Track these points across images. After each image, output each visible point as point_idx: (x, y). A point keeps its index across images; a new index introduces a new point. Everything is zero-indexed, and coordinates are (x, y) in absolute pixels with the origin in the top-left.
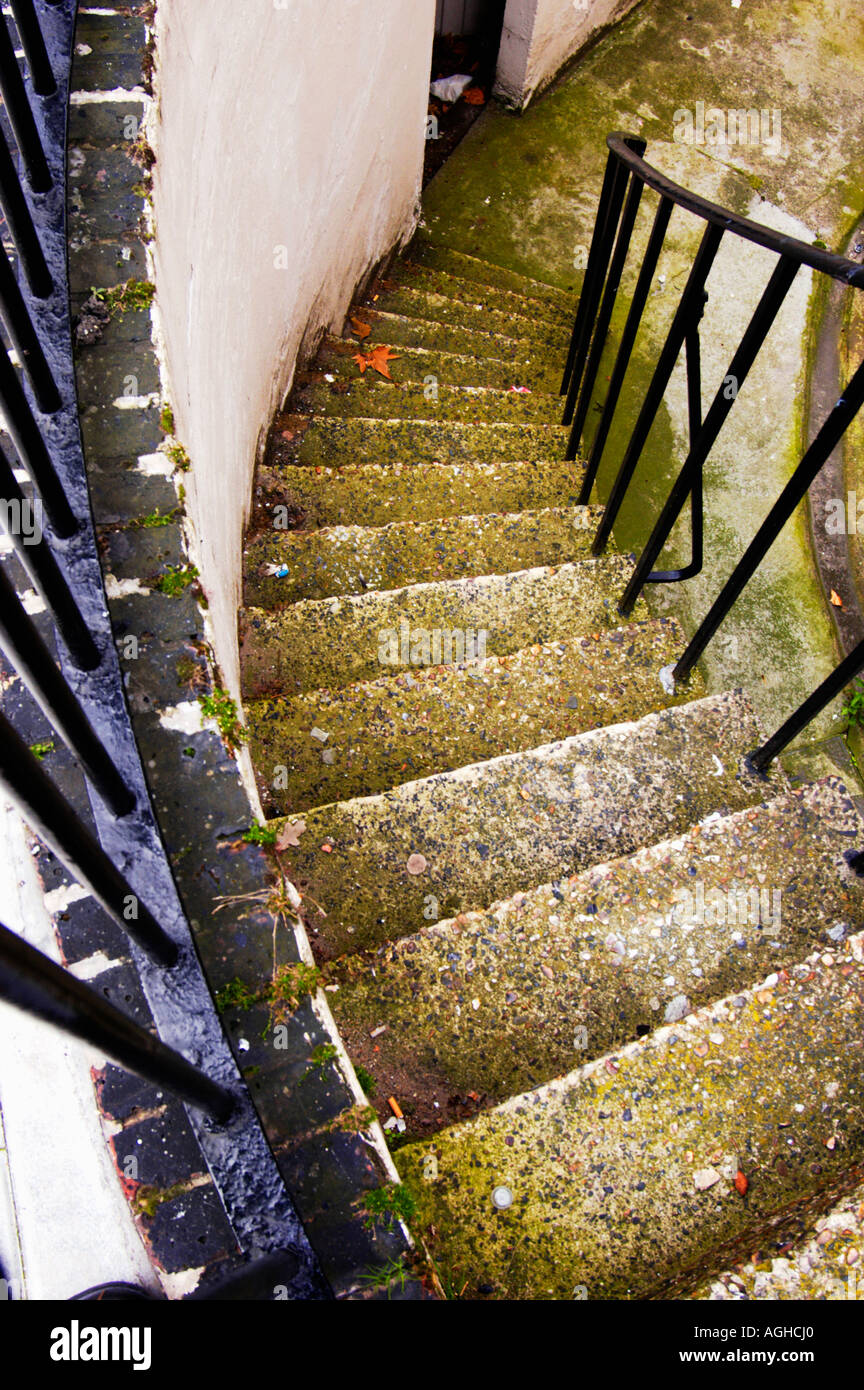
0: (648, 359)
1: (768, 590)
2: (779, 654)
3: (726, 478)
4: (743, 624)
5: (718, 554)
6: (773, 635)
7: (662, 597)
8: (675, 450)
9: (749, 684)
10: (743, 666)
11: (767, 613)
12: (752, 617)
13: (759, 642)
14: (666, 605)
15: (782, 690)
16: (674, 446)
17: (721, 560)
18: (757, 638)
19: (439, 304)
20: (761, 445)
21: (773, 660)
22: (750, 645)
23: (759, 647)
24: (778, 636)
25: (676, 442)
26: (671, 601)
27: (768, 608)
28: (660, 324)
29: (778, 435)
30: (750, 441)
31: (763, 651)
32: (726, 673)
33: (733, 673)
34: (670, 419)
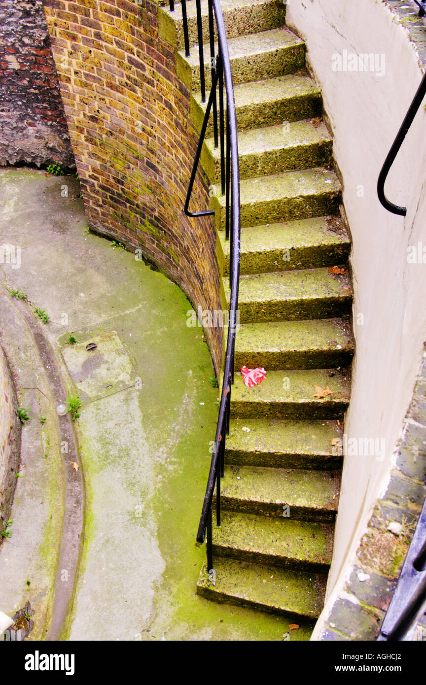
0: (172, 582)
1: (110, 464)
2: (107, 436)
3: (129, 518)
4: (124, 447)
5: (134, 478)
6: (109, 443)
7: (163, 453)
8: (157, 529)
9: (122, 421)
10: (125, 428)
11: (111, 453)
12: (119, 451)
13: (116, 440)
14: (161, 450)
15: (108, 421)
16: (158, 531)
17: (133, 475)
18: (118, 441)
19: (299, 499)
20: (108, 541)
21: (110, 433)
22: (121, 438)
23: (117, 437)
24: (107, 443)
25: (156, 534)
26: (159, 452)
27: (111, 455)
28: (164, 607)
29: (97, 549)
30: (113, 542)
31: (115, 436)
32: (133, 424)
33: (130, 425)
34: (159, 547)
